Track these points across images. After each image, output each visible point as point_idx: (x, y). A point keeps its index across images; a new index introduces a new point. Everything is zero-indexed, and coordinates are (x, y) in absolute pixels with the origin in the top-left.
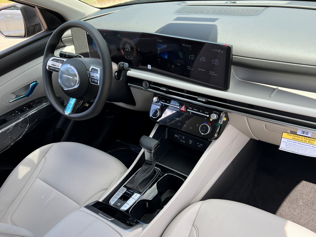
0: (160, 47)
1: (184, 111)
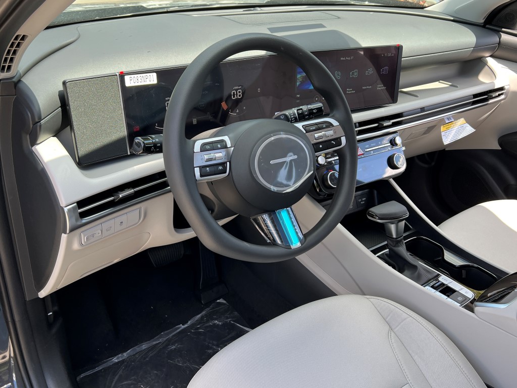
0: (300, 73)
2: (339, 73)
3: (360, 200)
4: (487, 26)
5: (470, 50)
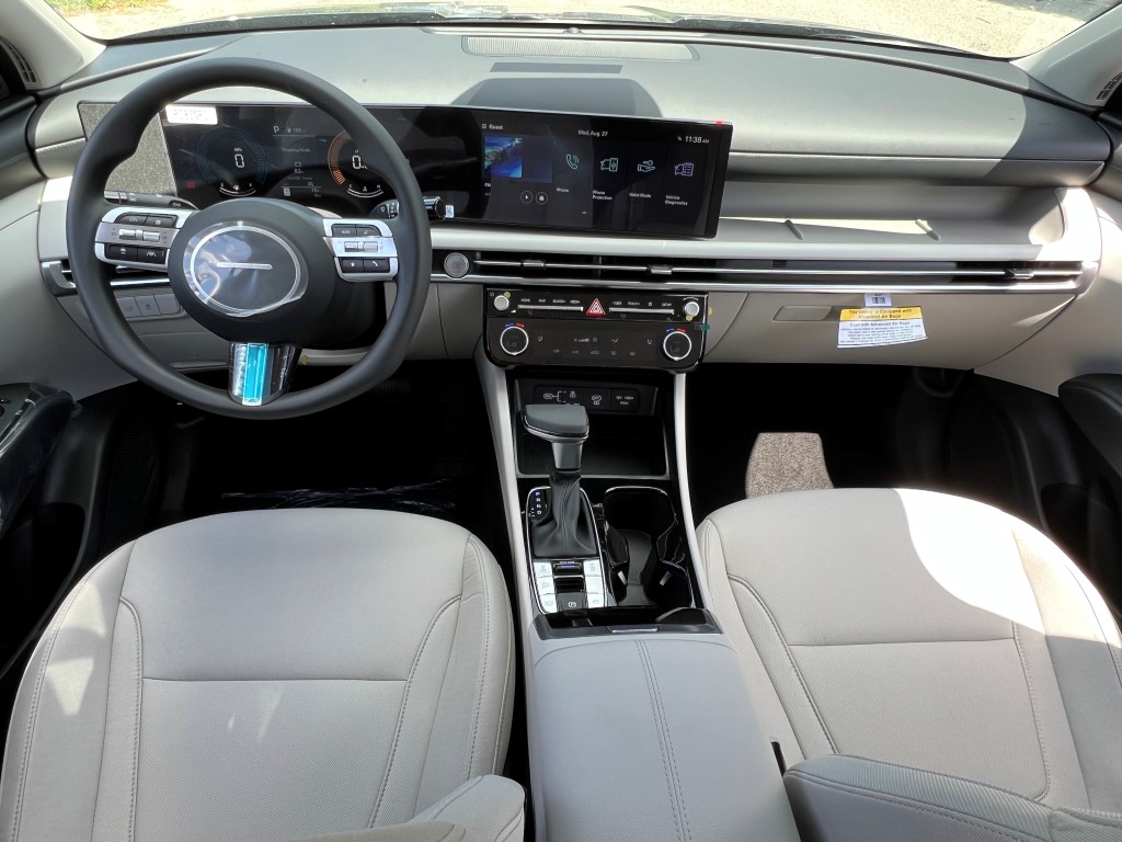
0: (491, 145)
1: (602, 316)
2: (575, 157)
3: (619, 398)
4: (1102, 115)
5: (992, 162)
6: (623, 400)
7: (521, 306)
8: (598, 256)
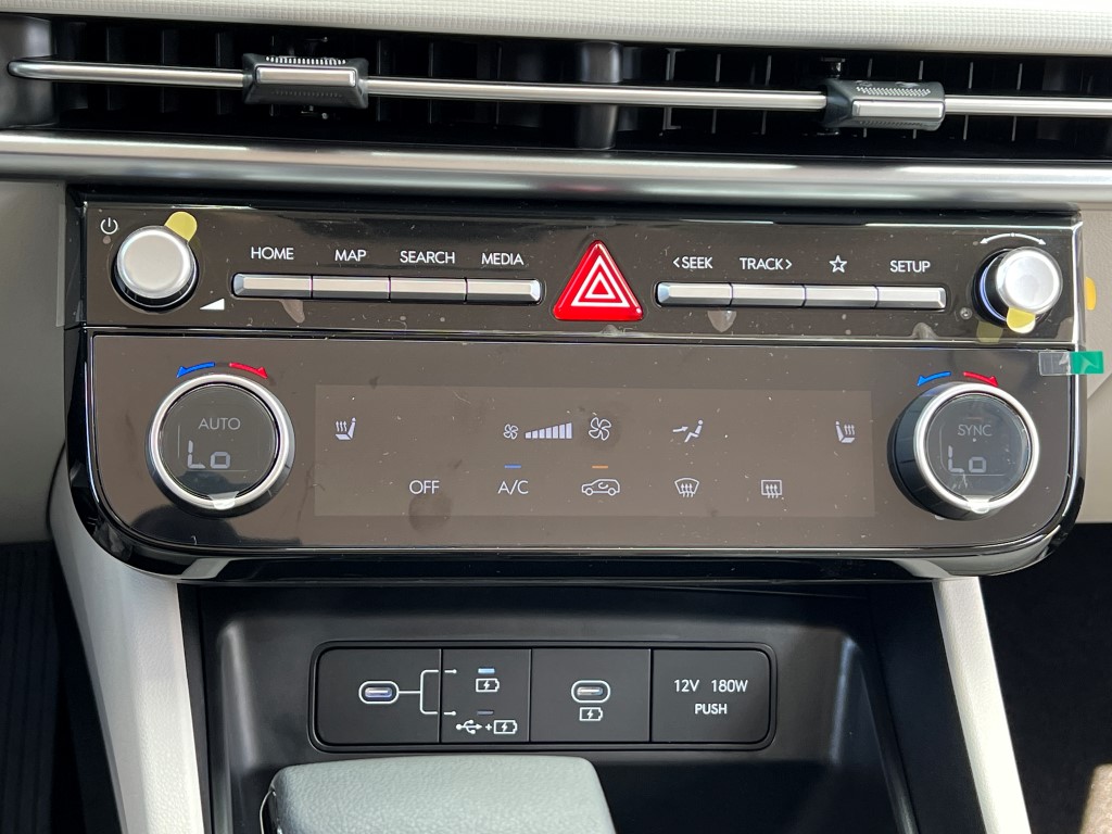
6: (707, 695)
7: (249, 282)
8: (601, 46)
